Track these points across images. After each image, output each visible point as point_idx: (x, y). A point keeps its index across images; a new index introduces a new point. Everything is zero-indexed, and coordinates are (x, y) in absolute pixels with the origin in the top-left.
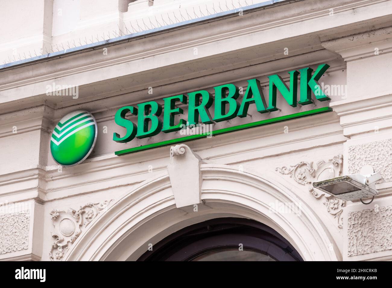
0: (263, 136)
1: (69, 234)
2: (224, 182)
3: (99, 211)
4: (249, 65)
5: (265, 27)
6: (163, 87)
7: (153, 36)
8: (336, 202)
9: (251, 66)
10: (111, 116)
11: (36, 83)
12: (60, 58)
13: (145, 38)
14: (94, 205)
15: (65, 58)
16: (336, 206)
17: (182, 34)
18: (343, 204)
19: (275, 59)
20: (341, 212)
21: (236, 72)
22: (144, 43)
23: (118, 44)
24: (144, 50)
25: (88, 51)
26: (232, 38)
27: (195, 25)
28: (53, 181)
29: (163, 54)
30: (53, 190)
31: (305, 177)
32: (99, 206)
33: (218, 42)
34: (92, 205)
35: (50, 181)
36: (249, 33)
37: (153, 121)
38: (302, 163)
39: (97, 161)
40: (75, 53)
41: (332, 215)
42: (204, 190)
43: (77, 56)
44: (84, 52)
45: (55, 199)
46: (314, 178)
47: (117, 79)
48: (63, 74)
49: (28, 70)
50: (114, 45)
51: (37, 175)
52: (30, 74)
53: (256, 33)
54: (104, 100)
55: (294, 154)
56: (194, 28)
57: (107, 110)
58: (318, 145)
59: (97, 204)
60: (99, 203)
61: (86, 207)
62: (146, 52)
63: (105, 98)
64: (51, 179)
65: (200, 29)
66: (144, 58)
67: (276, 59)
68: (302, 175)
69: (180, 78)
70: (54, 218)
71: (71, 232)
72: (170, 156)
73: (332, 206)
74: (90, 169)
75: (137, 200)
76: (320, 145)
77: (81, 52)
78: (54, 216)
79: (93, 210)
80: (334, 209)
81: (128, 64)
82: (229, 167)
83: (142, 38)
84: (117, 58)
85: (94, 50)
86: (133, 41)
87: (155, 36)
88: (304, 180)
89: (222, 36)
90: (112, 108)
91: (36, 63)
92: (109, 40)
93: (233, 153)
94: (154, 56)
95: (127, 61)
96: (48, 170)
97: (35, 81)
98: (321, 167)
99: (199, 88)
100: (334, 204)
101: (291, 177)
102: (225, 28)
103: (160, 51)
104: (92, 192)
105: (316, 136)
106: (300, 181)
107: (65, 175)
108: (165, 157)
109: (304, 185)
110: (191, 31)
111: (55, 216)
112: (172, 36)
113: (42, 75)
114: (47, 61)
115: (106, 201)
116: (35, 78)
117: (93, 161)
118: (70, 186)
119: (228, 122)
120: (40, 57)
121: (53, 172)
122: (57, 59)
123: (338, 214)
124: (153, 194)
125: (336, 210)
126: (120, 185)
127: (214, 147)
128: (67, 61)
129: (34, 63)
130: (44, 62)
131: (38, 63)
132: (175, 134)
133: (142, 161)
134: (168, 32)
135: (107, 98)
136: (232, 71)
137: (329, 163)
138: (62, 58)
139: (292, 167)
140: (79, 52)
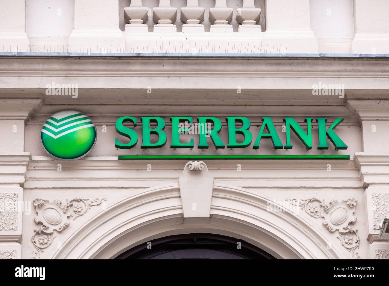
0: (273, 168)
1: (55, 223)
2: (235, 202)
3: (89, 207)
4: (262, 104)
5: (302, 75)
6: (168, 107)
7: (187, 59)
8: (351, 238)
9: (263, 105)
10: (101, 122)
11: (42, 76)
12: (80, 59)
13: (178, 59)
14: (84, 200)
15: (84, 61)
16: (350, 241)
17: (217, 64)
18: (357, 241)
19: (289, 104)
20: (355, 248)
21: (248, 108)
22: (175, 64)
23: (147, 59)
24: (173, 70)
25: (113, 59)
26: (266, 78)
27: (234, 59)
28: (34, 171)
29: (190, 78)
30: (35, 179)
31: (317, 212)
32: (89, 202)
33: (250, 78)
34: (81, 200)
35: (32, 170)
36: (284, 77)
37: (161, 135)
38: (315, 199)
39: (92, 161)
40: (97, 58)
41: (346, 249)
42: (213, 206)
43: (98, 61)
44: (107, 59)
45: (36, 188)
46: (327, 214)
47: (136, 90)
48: (77, 74)
49: (39, 63)
50: (143, 59)
51: (27, 162)
52: (41, 67)
53: (291, 78)
54: (101, 106)
55: (303, 189)
56: (232, 61)
57: (99, 116)
58: (329, 186)
59: (86, 200)
60: (88, 200)
61: (75, 200)
62: (174, 72)
63: (101, 105)
64: (33, 168)
65: (237, 63)
66: (169, 77)
67: (291, 104)
68: (314, 209)
69: (187, 101)
70: (39, 205)
71: (58, 221)
72: (183, 170)
73: (347, 241)
74: (81, 167)
75: (140, 204)
76: (331, 186)
77: (105, 58)
78: (39, 204)
79: (82, 205)
80: (348, 243)
81: (151, 79)
82: (244, 189)
83: (175, 59)
84: (141, 71)
85: (120, 59)
86: (164, 59)
87: (189, 59)
88: (316, 214)
89: (257, 74)
90: (105, 115)
91: (51, 58)
92: (140, 53)
93: (240, 178)
94: (180, 77)
95: (151, 76)
96: (35, 159)
97: (43, 74)
98: (334, 205)
99: (204, 114)
100: (349, 240)
101: (302, 209)
102: (263, 68)
103: (189, 74)
104: (80, 188)
105: (328, 178)
106: (312, 214)
107: (50, 167)
108: (166, 170)
109: (316, 218)
110: (227, 64)
111: (41, 204)
112: (206, 64)
113: (52, 71)
114: (64, 59)
115: (96, 199)
116: (44, 72)
117: (87, 159)
118: (56, 178)
119: (231, 150)
120: (59, 53)
121: (37, 163)
122: (76, 59)
123: (353, 249)
124: (156, 201)
125: (350, 245)
126: (114, 186)
127: (220, 170)
128: (85, 63)
129: (49, 58)
130: (61, 59)
131: (53, 59)
132: (173, 150)
133: (141, 169)
134: (204, 60)
135: (103, 105)
136: (245, 106)
137: (342, 203)
138: (81, 59)
139: (303, 200)
140: (102, 58)
